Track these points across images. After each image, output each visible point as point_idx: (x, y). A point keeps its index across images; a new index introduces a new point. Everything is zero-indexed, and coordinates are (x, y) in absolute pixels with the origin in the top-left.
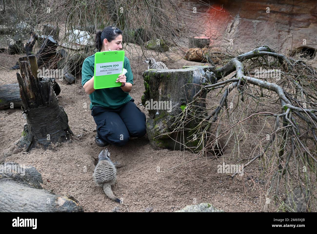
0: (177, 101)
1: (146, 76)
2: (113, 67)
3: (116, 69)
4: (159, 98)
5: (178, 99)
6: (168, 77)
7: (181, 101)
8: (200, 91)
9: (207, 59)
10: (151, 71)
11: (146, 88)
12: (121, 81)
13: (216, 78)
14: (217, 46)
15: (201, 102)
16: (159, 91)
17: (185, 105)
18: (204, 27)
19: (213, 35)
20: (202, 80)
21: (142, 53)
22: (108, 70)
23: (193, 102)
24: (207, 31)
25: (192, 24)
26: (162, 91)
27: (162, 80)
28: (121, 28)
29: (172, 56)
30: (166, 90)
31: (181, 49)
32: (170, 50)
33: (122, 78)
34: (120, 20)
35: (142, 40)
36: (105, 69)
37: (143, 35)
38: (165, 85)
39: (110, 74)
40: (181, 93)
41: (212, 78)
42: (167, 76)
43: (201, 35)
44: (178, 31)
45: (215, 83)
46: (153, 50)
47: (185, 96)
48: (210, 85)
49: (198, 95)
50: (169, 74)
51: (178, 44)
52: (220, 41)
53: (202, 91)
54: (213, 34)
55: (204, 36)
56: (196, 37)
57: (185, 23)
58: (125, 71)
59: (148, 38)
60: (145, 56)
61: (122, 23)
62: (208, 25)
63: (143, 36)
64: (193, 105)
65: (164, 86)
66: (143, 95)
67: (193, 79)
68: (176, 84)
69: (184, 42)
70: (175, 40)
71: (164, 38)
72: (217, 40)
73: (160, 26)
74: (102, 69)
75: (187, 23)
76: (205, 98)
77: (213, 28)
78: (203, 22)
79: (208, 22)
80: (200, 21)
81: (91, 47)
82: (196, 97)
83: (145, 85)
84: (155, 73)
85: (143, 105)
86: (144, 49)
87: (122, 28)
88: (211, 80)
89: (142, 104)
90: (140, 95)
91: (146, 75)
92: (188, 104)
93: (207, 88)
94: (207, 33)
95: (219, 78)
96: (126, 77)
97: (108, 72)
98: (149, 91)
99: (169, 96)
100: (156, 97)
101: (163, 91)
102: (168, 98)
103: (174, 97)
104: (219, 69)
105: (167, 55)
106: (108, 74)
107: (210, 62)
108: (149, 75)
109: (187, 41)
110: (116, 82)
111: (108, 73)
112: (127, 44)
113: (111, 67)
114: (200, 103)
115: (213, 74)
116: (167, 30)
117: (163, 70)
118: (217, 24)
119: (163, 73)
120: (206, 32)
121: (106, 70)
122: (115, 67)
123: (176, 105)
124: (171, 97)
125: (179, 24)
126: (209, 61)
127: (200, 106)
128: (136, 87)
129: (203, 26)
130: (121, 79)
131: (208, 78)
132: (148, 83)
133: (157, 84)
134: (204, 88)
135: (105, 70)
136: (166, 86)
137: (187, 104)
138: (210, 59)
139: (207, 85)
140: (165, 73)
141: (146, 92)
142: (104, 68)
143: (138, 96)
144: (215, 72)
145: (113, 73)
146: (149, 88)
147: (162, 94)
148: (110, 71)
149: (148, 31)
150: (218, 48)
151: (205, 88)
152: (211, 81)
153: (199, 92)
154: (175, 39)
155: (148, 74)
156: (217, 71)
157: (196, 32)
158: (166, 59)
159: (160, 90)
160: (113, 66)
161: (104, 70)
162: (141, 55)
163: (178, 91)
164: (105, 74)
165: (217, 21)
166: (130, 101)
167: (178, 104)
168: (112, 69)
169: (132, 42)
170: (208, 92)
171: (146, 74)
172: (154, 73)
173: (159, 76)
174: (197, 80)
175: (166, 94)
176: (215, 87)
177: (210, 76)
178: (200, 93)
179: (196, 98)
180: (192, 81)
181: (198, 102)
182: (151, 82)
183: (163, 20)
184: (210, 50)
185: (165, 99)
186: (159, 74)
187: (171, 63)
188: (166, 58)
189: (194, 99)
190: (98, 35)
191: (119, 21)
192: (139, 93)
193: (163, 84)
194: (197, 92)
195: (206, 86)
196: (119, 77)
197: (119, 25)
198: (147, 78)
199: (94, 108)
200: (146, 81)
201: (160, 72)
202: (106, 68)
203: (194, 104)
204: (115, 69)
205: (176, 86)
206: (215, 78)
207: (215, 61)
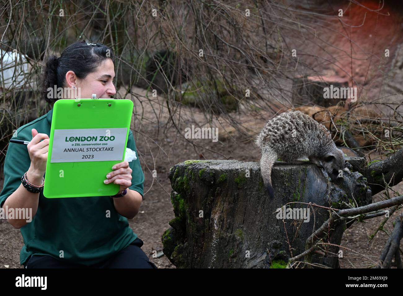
0: (261, 250)
1: (179, 179)
2: (98, 142)
3: (108, 146)
4: (212, 238)
5: (265, 243)
6: (238, 184)
7: (274, 250)
8: (327, 222)
9: (342, 138)
10: (191, 164)
11: (176, 211)
12: (118, 181)
13: (369, 190)
14: (371, 103)
15: (330, 254)
16: (213, 220)
17: (283, 262)
18: (334, 52)
19: (357, 74)
20: (331, 194)
21: (168, 115)
22: (85, 150)
23: (306, 252)
24: (342, 62)
25: (301, 42)
26: (221, 220)
27: (221, 191)
28: (115, 48)
29: (245, 125)
30: (233, 217)
31: (272, 107)
32: (242, 107)
33: (122, 173)
34: (113, 29)
35: (170, 80)
36: (79, 145)
37: (171, 67)
38: (230, 203)
39: (91, 160)
40: (272, 226)
41: (358, 189)
42: (237, 180)
43: (325, 72)
44: (265, 61)
45: (366, 204)
46: (197, 107)
47: (284, 235)
48: (355, 209)
49: (321, 235)
50: (240, 175)
51: (265, 93)
52: (376, 90)
53: (332, 223)
54: (357, 70)
55: (331, 76)
56: (313, 78)
57: (284, 41)
58: (130, 155)
59: (185, 76)
60: (177, 122)
61: (119, 36)
62: (347, 48)
63: (171, 72)
64: (307, 263)
65: (226, 205)
66: (167, 227)
67: (306, 191)
68: (259, 203)
69: (281, 90)
70: (255, 82)
71: (227, 78)
72: (367, 87)
73: (217, 45)
74: (69, 145)
75: (287, 40)
76: (339, 243)
77: (358, 56)
78: (331, 40)
79: (344, 39)
80: (323, 37)
81: (31, 94)
82: (315, 239)
83: (173, 202)
84: (203, 172)
85: (165, 257)
86: (173, 106)
87: (117, 49)
88: (354, 194)
89: (162, 253)
90: (157, 228)
91: (177, 176)
92: (293, 258)
93: (344, 215)
94: (340, 66)
95: (376, 189)
96: (131, 170)
97: (85, 153)
98: (184, 219)
99: (241, 234)
100: (203, 236)
101: (223, 221)
102: (236, 240)
103: (255, 237)
104: (377, 165)
105: (234, 123)
106: (85, 160)
107: (350, 145)
108: (186, 174)
109: (287, 86)
110: (106, 181)
111: (84, 157)
112: (129, 92)
113: (94, 142)
114: (325, 256)
115: (361, 178)
116: (235, 56)
117: (225, 164)
118: (367, 45)
119: (227, 171)
120: (337, 66)
121: (79, 147)
122: (104, 142)
123: (259, 260)
124: (245, 239)
125: (268, 43)
126: (347, 142)
127: (324, 264)
128: (147, 207)
129: (331, 49)
130: (119, 176)
131: (348, 188)
132: (183, 196)
133: (208, 202)
134: (336, 215)
135: (77, 147)
136: (232, 206)
137: (290, 259)
138: (350, 136)
139: (344, 207)
140: (231, 171)
141: (176, 220)
142: (74, 142)
143: (152, 231)
144: (366, 173)
145: (100, 157)
146: (184, 212)
147: (222, 228)
148: (91, 153)
149: (185, 59)
150: (371, 108)
151: (342, 215)
152: (356, 197)
153: (322, 227)
154: (258, 82)
155: (184, 172)
156: (371, 170)
157: (311, 64)
158: (230, 132)
159: (216, 217)
160: (99, 138)
161: (74, 147)
162: (164, 120)
163: (265, 221)
164: (77, 157)
165: (367, 37)
166: (132, 244)
167: (264, 257)
168: (96, 147)
169: (141, 85)
170: (349, 226)
171: (178, 172)
172: (200, 171)
173: (215, 180)
174: (318, 192)
175: (230, 228)
176: (368, 215)
177: (354, 182)
178: (326, 228)
179: (314, 243)
180: (302, 196)
181: (322, 255)
182: (191, 195)
183: (225, 32)
184: (352, 112)
185: (229, 242)
186: (216, 174)
187: (243, 145)
188: (231, 129)
189: (310, 245)
190: (50, 65)
191: (110, 31)
192: (154, 222)
193: (224, 201)
194: (317, 227)
195: (343, 211)
196: (115, 170)
197: (110, 42)
198: (182, 183)
199: (32, 261)
200: (179, 192)
201: (217, 168)
202: (81, 143)
203: (309, 260)
204: (105, 146)
205: (260, 207)
206: (366, 189)
207: (364, 142)
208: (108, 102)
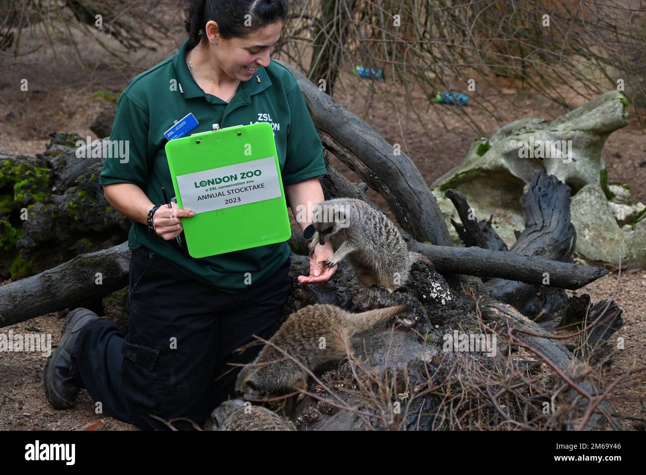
2: (239, 180)
3: (255, 184)
22: (226, 193)
36: (215, 189)
39: (238, 204)
74: (202, 191)
97: (228, 197)
106: (229, 205)
111: (227, 202)
113: (234, 182)
121: (217, 191)
122: (248, 179)
135: (214, 192)
142: (207, 187)
148: (235, 195)
160: (239, 177)
161: (209, 193)
164: (217, 204)
168: (239, 187)
202: (216, 185)
204: (252, 184)
208: (235, 131)
